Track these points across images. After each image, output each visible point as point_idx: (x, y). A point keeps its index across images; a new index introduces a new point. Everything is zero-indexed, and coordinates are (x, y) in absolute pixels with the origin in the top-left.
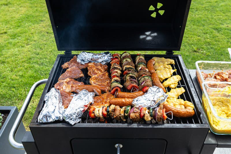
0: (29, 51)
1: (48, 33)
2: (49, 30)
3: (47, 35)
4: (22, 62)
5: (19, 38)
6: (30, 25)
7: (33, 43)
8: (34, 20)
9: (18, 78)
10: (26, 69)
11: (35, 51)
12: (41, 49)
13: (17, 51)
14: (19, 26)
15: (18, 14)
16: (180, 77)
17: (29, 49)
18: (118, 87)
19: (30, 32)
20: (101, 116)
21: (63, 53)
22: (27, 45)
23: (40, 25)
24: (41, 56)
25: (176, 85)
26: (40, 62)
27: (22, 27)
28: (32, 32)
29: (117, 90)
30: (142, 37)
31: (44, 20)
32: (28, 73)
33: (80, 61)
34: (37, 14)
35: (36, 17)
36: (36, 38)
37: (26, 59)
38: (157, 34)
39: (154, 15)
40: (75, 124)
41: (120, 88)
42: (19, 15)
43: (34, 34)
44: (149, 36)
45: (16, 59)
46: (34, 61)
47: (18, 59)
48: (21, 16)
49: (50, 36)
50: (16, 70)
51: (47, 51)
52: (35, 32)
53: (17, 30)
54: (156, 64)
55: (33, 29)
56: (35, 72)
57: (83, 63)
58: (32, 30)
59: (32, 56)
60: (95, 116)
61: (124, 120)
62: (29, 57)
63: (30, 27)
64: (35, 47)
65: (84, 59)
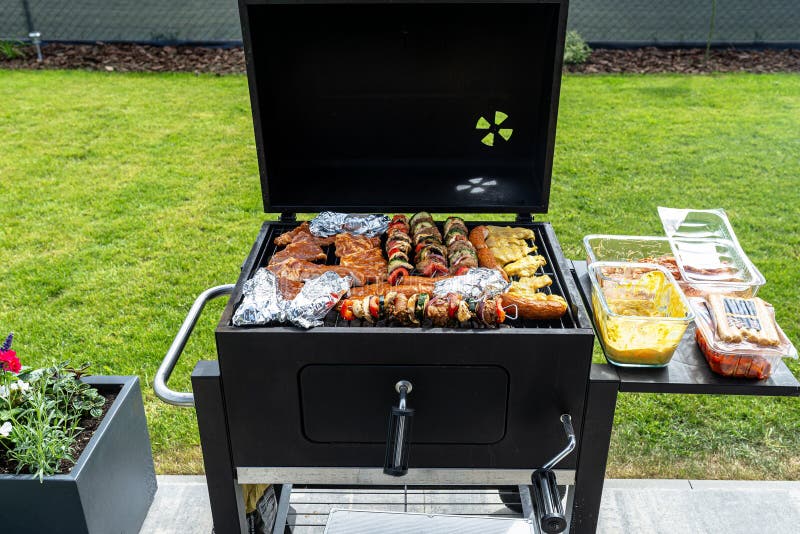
0: (151, 275)
1: (203, 229)
2: (207, 222)
3: (202, 236)
4: (132, 302)
5: (122, 242)
6: (153, 210)
7: (160, 253)
8: (164, 196)
9: (121, 340)
10: (143, 319)
11: (168, 274)
12: (185, 269)
13: (115, 274)
14: (119, 213)
15: (117, 182)
16: (543, 258)
17: (151, 271)
18: (402, 267)
19: (153, 228)
20: (367, 314)
21: (276, 217)
22: (144, 260)
23: (180, 211)
24: (185, 288)
25: (533, 272)
26: (182, 303)
27: (129, 215)
28: (159, 227)
29: (400, 274)
30: (460, 188)
31: (193, 198)
32: (149, 330)
33: (316, 230)
34: (173, 181)
35: (168, 188)
36: (169, 243)
37: (142, 296)
38: (498, 181)
39: (489, 140)
40: (311, 328)
41: (408, 269)
42: (120, 184)
43: (165, 232)
44: (477, 186)
45: (114, 294)
46: (165, 300)
47: (119, 295)
48: (125, 185)
49: (210, 239)
50: (113, 321)
51: (201, 275)
52: (167, 228)
53: (114, 221)
54: (492, 238)
55: (160, 219)
56: (168, 327)
57: (324, 234)
58: (159, 222)
59: (159, 287)
60: (353, 315)
61: (416, 322)
62: (148, 290)
63: (152, 213)
64: (168, 266)
65: (326, 225)
